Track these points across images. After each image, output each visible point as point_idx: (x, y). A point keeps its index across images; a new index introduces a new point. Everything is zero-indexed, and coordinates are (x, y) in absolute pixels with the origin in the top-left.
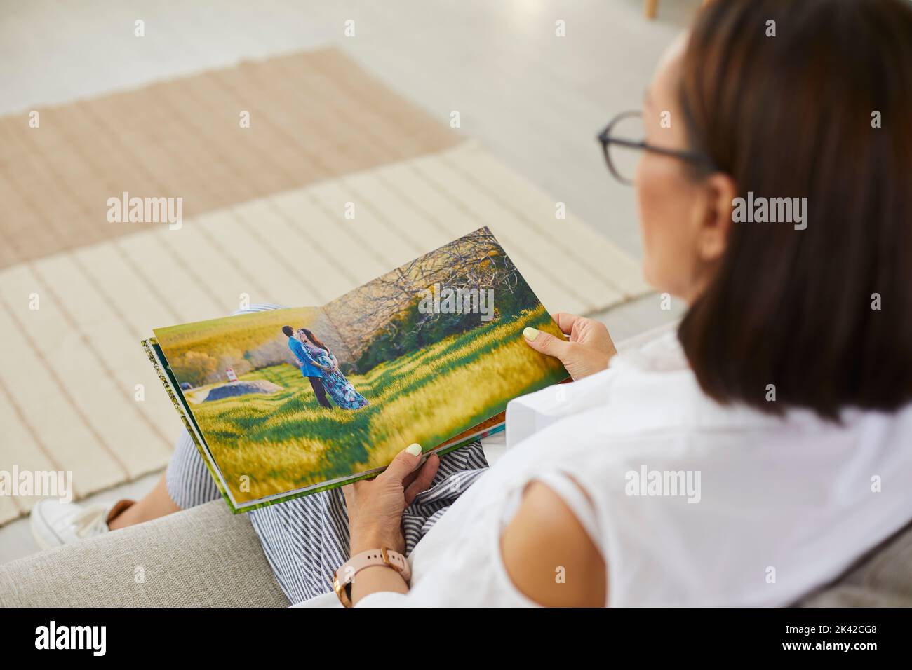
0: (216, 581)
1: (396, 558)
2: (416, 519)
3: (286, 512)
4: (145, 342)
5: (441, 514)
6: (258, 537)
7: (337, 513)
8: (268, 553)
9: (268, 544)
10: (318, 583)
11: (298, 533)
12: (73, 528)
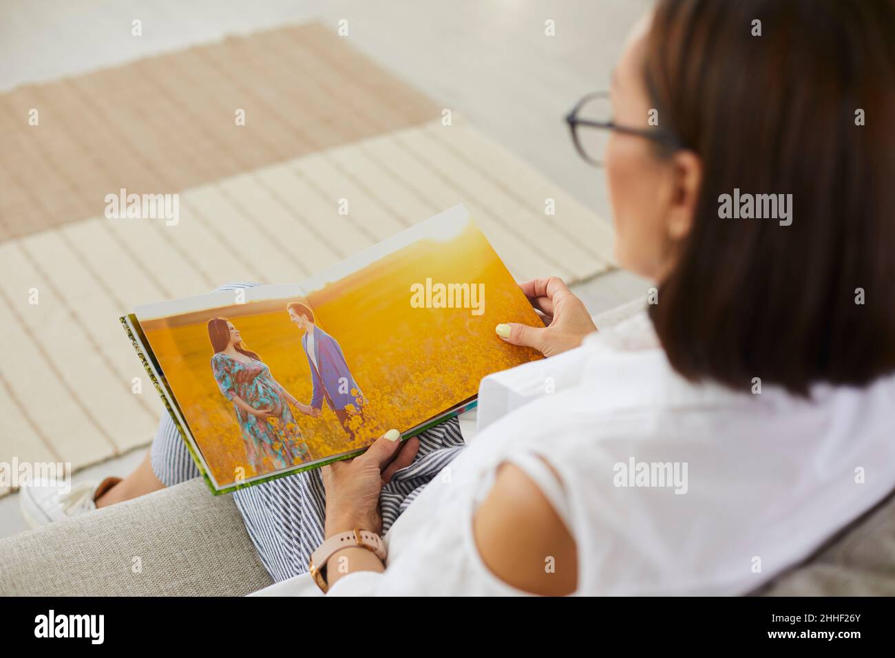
0: (199, 559)
1: (370, 538)
2: (394, 497)
3: (267, 489)
4: (123, 318)
5: (419, 492)
6: (240, 514)
7: (317, 491)
8: (250, 530)
9: (250, 521)
10: (298, 560)
11: (279, 510)
12: (61, 505)
